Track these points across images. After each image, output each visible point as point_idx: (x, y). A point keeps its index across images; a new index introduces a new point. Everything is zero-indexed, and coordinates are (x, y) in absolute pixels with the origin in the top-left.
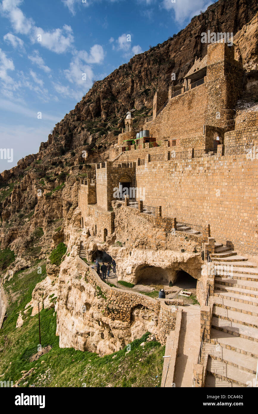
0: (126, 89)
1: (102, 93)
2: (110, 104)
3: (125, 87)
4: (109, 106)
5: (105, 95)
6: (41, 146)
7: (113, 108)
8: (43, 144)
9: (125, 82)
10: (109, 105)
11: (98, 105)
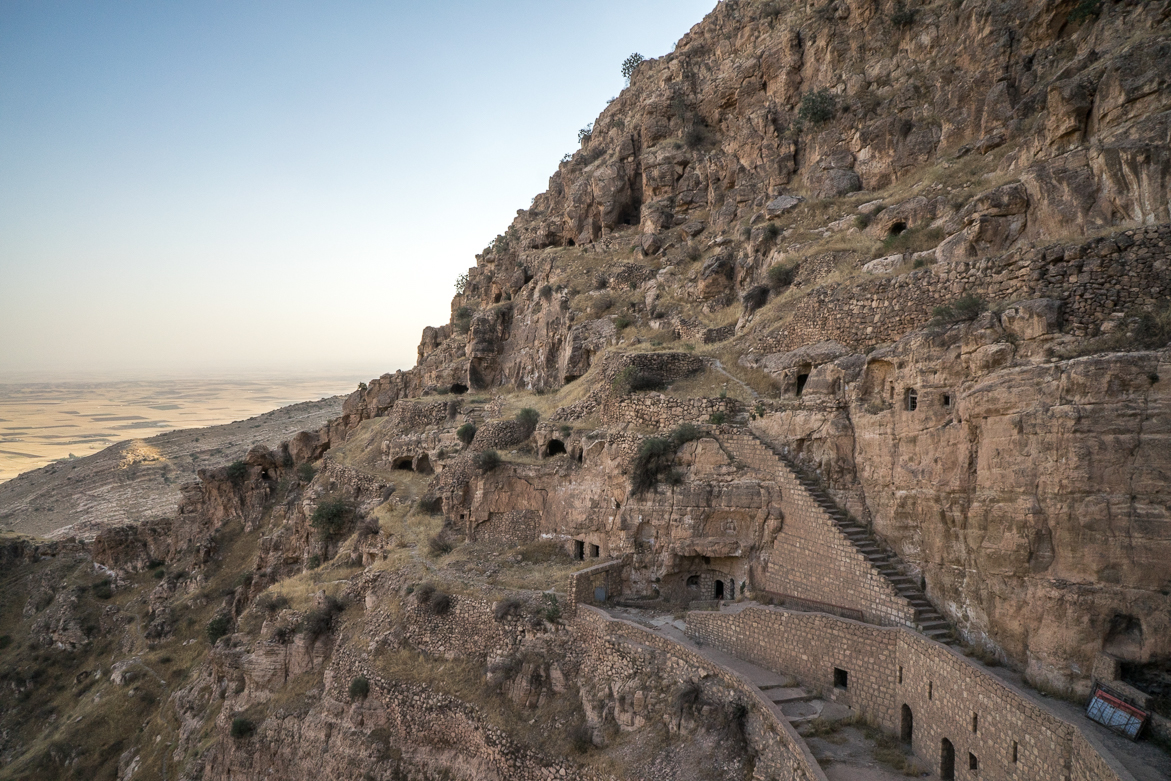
0: (764, 86)
1: (651, 113)
2: (684, 164)
3: (757, 79)
4: (680, 177)
5: (664, 121)
6: (423, 344)
7: (698, 183)
8: (430, 333)
9: (759, 52)
10: (679, 169)
11: (630, 171)
